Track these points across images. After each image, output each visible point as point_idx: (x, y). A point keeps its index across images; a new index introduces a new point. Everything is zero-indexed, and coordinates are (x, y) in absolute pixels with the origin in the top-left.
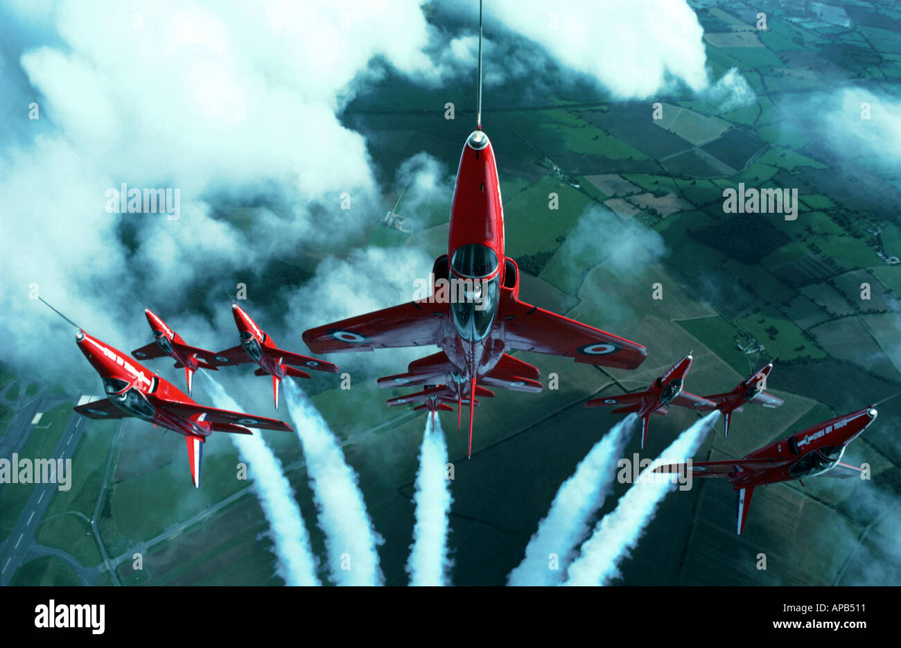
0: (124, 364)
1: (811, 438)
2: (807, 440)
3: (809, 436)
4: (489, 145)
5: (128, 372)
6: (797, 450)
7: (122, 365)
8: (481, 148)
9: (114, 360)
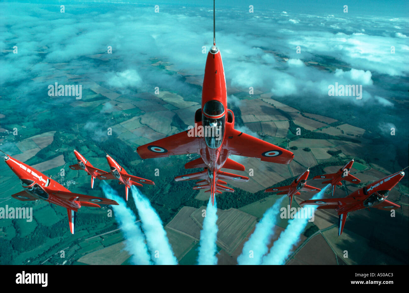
0: (31, 172)
1: (373, 187)
2: (372, 188)
3: (373, 186)
4: (219, 52)
5: (34, 176)
6: (367, 193)
7: (30, 172)
8: (215, 53)
9: (26, 170)
